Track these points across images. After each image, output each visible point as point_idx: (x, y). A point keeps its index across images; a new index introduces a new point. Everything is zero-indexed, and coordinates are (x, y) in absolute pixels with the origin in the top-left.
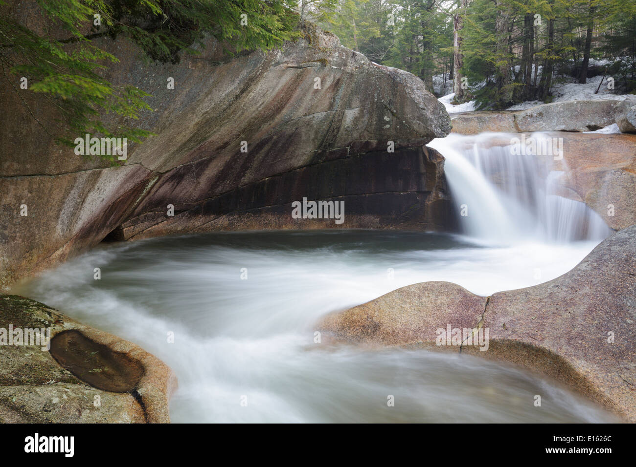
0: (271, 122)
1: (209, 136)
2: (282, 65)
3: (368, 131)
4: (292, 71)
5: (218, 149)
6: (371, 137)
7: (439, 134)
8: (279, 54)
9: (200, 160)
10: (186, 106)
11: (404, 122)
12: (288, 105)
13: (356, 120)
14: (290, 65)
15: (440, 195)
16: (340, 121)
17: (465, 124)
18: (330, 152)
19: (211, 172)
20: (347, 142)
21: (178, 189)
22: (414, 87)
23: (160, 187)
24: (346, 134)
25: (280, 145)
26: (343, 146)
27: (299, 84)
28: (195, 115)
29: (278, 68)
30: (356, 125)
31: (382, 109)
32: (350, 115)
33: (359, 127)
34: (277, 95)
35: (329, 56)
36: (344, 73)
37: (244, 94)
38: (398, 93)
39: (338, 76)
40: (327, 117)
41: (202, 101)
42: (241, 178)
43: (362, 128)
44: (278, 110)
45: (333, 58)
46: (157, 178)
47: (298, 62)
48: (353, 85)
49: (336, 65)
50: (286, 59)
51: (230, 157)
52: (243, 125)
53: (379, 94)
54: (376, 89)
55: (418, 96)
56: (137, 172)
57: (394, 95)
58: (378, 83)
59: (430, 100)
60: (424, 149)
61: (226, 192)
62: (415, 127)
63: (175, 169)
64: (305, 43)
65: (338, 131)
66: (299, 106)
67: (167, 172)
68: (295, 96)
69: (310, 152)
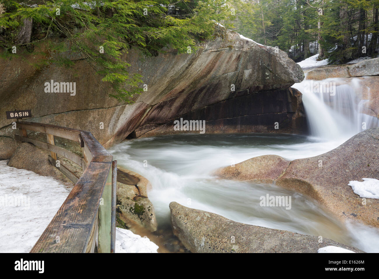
0: (205, 78)
1: (175, 87)
2: (208, 51)
3: (257, 81)
4: (214, 53)
5: (179, 93)
6: (259, 84)
7: (297, 81)
8: (207, 46)
9: (171, 99)
10: (162, 74)
11: (277, 75)
12: (213, 70)
13: (250, 75)
14: (213, 50)
15: (300, 114)
16: (242, 76)
17: (318, 73)
18: (238, 92)
19: (177, 104)
20: (247, 87)
21: (161, 113)
22: (281, 56)
23: (152, 112)
24: (246, 83)
25: (211, 89)
26: (245, 89)
27: (218, 59)
28: (167, 78)
29: (207, 52)
30: (251, 78)
31: (264, 69)
32: (247, 73)
33: (253, 79)
34: (207, 65)
35: (233, 44)
36: (242, 52)
37: (190, 66)
38: (272, 60)
39: (239, 53)
40: (235, 74)
41: (170, 71)
42: (192, 106)
43: (254, 79)
44: (209, 72)
45: (236, 45)
46: (151, 108)
47: (217, 49)
48: (248, 57)
49: (237, 48)
50: (211, 48)
51: (186, 97)
52: (191, 81)
53: (262, 62)
54: (260, 58)
55: (284, 61)
56: (141, 105)
57: (270, 61)
58: (261, 56)
59: (291, 63)
60: (290, 89)
61: (185, 114)
62: (283, 78)
63: (159, 103)
64: (221, 39)
65: (242, 81)
66: (220, 70)
67: (155, 105)
68: (217, 65)
69: (228, 92)
